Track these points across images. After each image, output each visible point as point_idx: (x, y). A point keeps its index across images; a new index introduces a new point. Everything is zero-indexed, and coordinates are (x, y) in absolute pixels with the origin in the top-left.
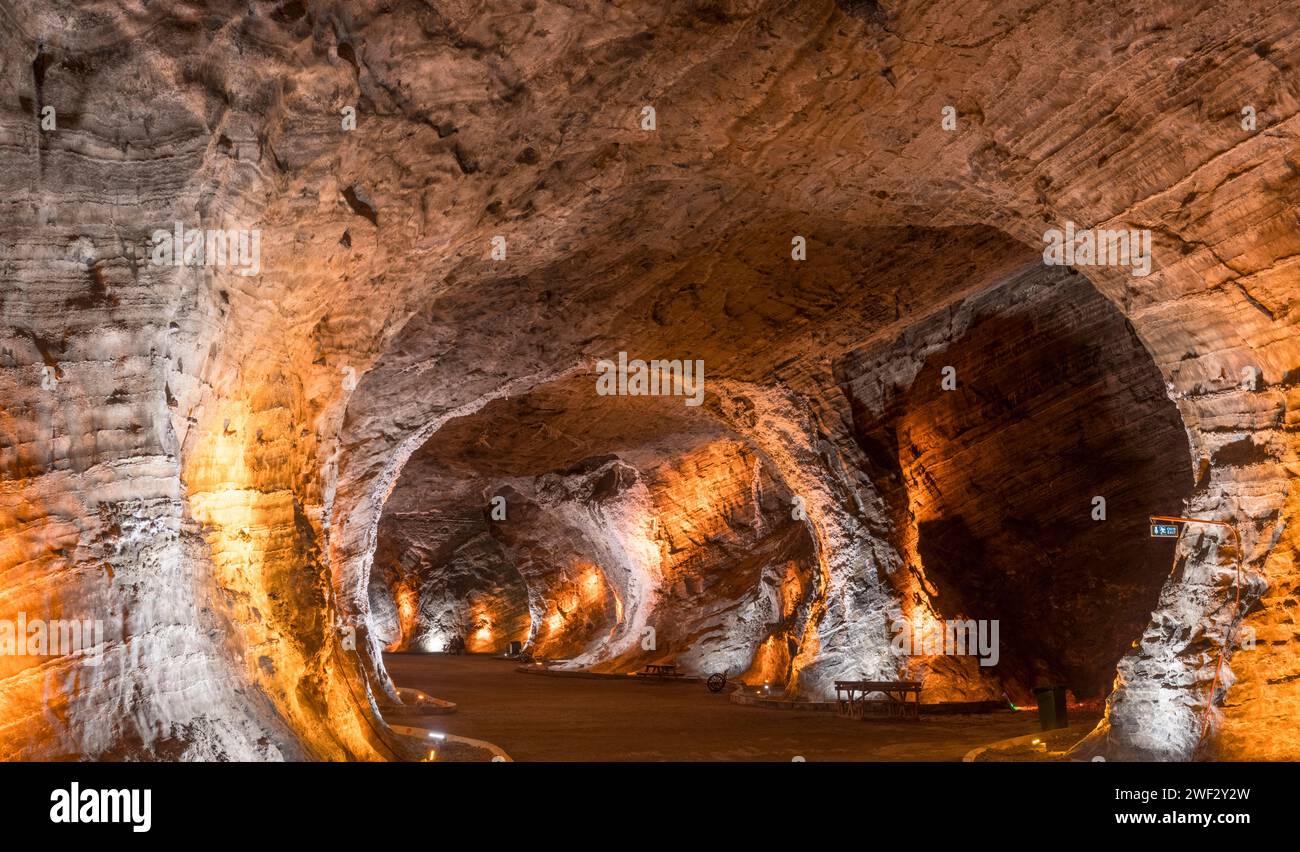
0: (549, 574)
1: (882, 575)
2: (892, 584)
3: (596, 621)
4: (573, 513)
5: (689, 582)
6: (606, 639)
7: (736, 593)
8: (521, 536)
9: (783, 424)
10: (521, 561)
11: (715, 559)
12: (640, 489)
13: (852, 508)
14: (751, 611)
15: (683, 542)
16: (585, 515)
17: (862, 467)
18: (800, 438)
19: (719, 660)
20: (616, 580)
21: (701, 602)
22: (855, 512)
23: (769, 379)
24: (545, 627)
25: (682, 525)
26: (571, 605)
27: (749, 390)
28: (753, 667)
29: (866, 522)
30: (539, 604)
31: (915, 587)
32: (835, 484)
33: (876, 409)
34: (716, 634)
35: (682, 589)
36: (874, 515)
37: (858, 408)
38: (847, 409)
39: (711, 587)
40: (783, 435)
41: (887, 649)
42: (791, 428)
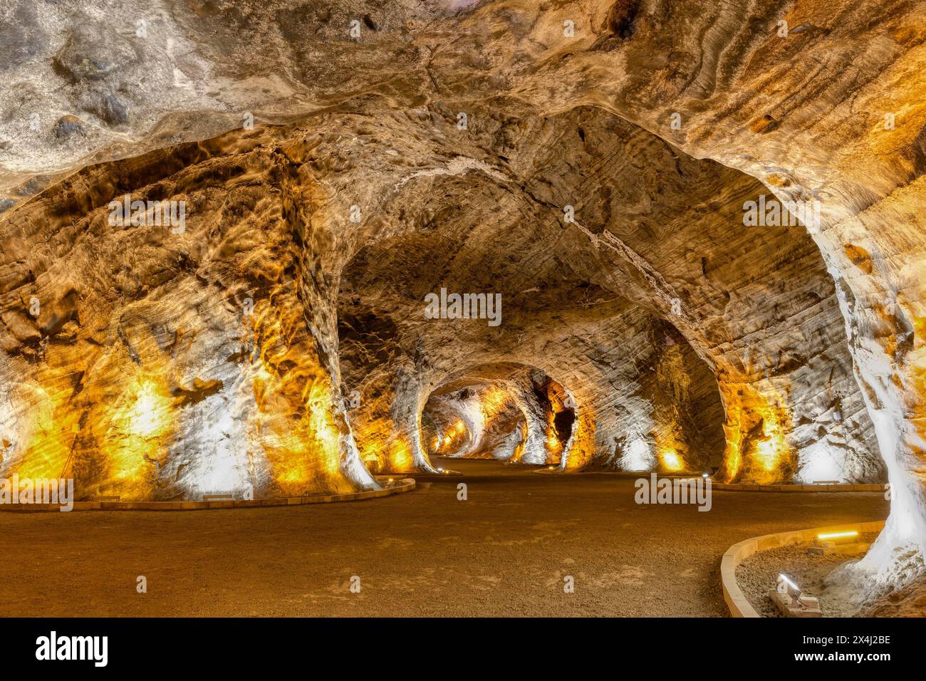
0: (445, 423)
1: (542, 430)
2: (545, 432)
3: (462, 440)
4: (453, 403)
5: (494, 428)
6: (467, 446)
7: (509, 431)
8: (434, 409)
9: (514, 389)
10: (434, 419)
11: (502, 419)
12: (476, 396)
13: (534, 411)
14: (513, 437)
15: (492, 414)
16: (458, 404)
17: (537, 400)
18: (519, 393)
19: (503, 453)
20: (469, 425)
21: (498, 434)
22: (535, 413)
23: (510, 378)
24: (444, 442)
25: (491, 408)
26: (453, 434)
27: (505, 381)
28: (514, 456)
29: (538, 415)
30: (441, 433)
31: (552, 432)
32: (529, 405)
33: (540, 383)
34: (502, 444)
35: (491, 429)
36: (540, 413)
37: (535, 383)
38: (532, 385)
39: (501, 429)
40: (515, 392)
41: (544, 450)
42: (517, 390)
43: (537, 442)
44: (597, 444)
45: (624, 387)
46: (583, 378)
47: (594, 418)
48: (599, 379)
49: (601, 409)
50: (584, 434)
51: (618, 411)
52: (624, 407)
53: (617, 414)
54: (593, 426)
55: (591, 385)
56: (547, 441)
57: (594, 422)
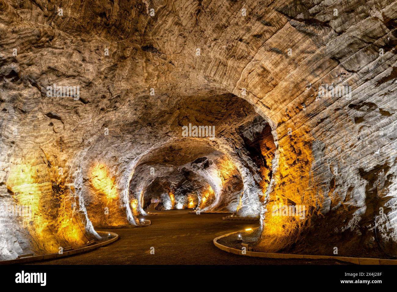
0: (201, 188)
1: (256, 183)
2: (259, 185)
4: (200, 172)
5: (229, 188)
8: (193, 179)
9: (226, 146)
10: (194, 185)
11: (235, 181)
12: (214, 165)
13: (247, 166)
15: (227, 177)
16: (204, 173)
17: (248, 155)
18: (231, 149)
20: (214, 189)
21: (232, 192)
23: (219, 136)
24: (202, 201)
25: (226, 173)
26: (207, 195)
27: (215, 139)
29: (251, 169)
30: (200, 195)
32: (242, 160)
33: (251, 139)
34: (235, 200)
35: (227, 189)
36: (253, 167)
37: (246, 139)
38: (242, 140)
39: (234, 188)
40: (227, 149)
41: (259, 203)
42: (228, 147)
43: (252, 196)
44: (319, 186)
45: (366, 65)
46: (276, 64)
47: (307, 137)
48: (310, 57)
49: (321, 116)
50: (291, 170)
51: (359, 113)
52: (371, 105)
53: (358, 120)
54: (306, 152)
55: (294, 73)
56: (261, 194)
57: (309, 144)
